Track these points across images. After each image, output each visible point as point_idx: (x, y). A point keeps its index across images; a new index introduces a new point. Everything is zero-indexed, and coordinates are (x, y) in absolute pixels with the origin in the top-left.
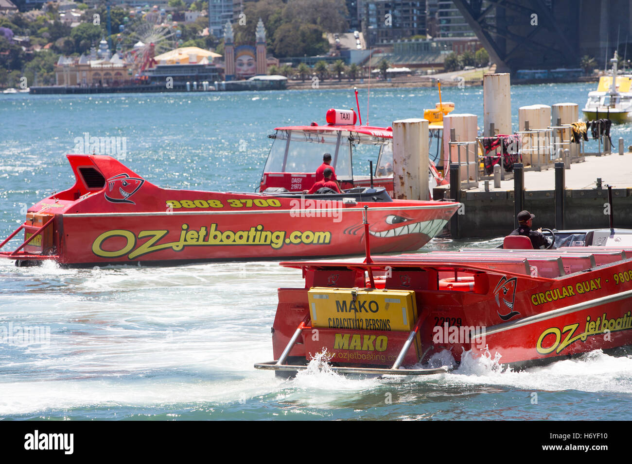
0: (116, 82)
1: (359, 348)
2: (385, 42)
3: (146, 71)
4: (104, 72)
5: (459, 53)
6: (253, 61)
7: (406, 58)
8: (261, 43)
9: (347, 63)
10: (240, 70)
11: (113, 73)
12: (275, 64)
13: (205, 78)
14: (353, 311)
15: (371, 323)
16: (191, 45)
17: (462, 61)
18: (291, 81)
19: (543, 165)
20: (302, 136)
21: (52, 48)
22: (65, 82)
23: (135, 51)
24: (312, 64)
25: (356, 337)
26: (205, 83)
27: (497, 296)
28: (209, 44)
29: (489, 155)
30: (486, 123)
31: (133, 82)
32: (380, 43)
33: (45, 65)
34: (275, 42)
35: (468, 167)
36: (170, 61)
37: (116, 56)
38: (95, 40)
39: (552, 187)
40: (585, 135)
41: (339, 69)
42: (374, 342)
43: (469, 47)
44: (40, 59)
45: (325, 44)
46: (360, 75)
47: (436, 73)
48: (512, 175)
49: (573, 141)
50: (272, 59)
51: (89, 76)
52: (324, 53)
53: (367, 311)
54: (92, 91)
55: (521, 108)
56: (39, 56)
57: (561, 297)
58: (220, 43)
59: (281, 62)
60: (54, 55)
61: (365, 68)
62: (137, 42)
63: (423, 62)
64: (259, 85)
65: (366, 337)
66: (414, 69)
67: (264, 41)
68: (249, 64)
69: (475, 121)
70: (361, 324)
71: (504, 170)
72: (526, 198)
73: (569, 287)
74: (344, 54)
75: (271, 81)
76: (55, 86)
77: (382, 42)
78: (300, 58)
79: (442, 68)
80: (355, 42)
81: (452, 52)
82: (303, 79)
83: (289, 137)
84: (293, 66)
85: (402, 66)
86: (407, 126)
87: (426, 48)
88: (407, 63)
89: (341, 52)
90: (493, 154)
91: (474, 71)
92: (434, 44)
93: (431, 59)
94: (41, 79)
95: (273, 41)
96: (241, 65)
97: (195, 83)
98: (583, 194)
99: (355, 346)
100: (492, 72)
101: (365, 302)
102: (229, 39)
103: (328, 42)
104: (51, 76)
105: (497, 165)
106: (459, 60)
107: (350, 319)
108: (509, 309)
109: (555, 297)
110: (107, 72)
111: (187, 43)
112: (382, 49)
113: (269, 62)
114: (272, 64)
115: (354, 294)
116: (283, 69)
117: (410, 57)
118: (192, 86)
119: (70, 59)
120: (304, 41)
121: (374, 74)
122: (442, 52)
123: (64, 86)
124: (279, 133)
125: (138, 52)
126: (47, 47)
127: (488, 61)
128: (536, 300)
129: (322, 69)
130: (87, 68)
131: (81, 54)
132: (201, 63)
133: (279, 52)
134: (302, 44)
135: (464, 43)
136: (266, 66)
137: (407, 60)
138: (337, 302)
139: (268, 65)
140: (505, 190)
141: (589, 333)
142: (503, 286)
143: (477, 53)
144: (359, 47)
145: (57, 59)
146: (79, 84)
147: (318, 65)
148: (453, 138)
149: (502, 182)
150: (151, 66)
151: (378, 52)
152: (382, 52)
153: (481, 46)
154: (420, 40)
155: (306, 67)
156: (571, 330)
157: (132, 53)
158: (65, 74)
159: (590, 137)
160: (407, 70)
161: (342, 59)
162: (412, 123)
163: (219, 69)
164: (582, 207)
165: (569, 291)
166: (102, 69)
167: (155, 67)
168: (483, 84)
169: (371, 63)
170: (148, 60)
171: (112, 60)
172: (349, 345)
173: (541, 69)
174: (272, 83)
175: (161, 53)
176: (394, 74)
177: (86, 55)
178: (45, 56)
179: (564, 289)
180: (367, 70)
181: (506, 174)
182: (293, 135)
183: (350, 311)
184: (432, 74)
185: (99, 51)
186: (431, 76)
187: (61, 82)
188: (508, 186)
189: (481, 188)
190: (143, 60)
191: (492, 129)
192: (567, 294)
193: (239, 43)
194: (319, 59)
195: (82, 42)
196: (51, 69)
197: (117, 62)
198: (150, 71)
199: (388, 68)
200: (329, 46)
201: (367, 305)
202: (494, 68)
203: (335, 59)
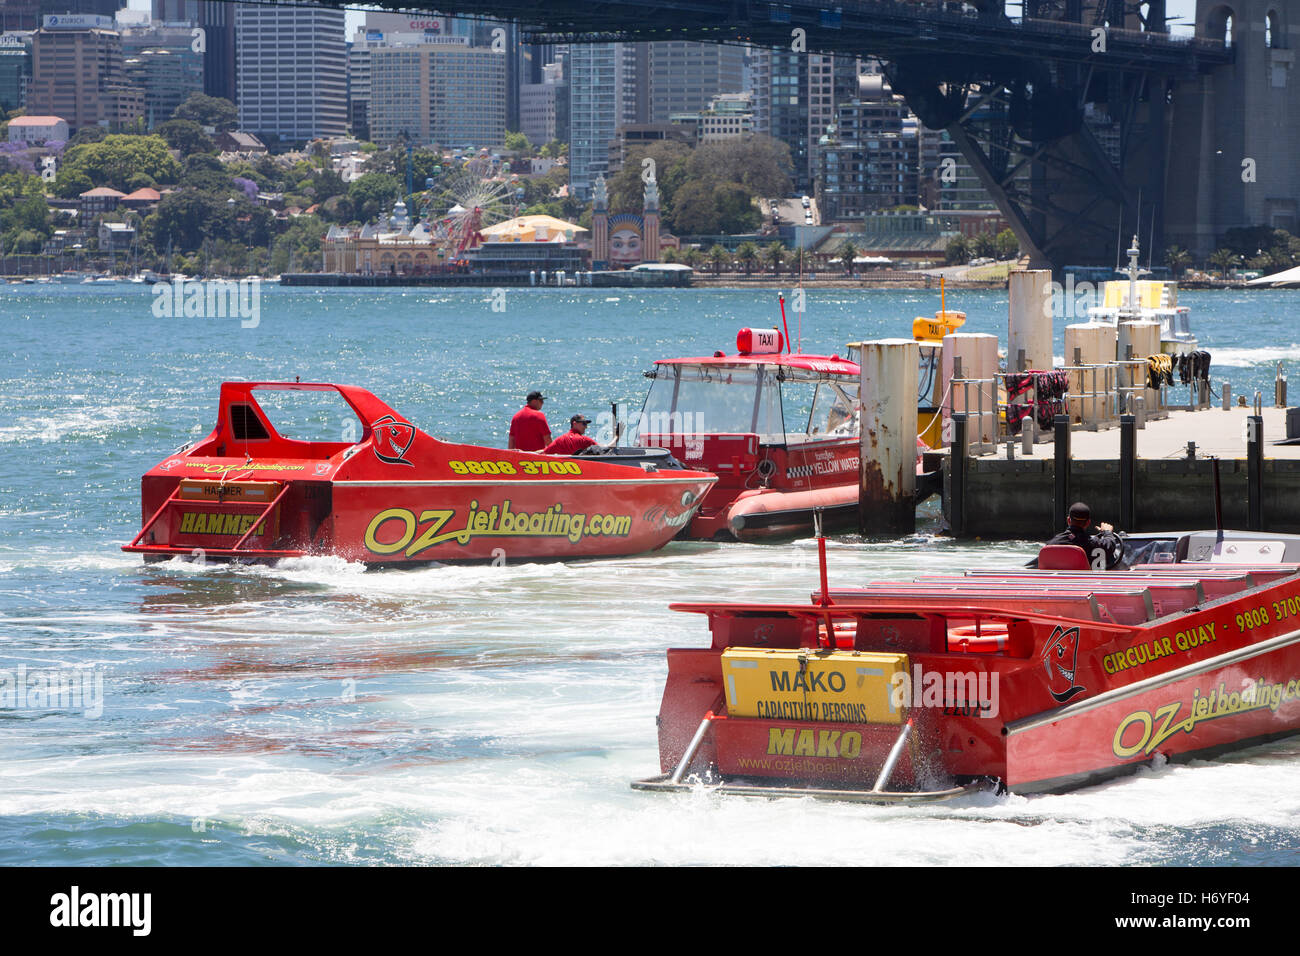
0: (418, 269)
1: (810, 752)
2: (851, 214)
3: (466, 252)
4: (417, 252)
5: (970, 236)
6: (638, 240)
7: (884, 241)
8: (651, 211)
9: (789, 247)
10: (616, 253)
11: (414, 254)
12: (674, 246)
13: (561, 266)
14: (800, 690)
15: (833, 709)
16: (538, 212)
17: (975, 248)
18: (698, 274)
19: (1100, 422)
20: (694, 373)
21: (318, 212)
22: (338, 266)
23: (450, 220)
24: (733, 246)
25: (807, 735)
26: (560, 273)
27: (1047, 661)
28: (569, 211)
29: (1014, 403)
30: (1011, 348)
31: (445, 269)
32: (844, 216)
33: (306, 239)
34: (675, 210)
35: (980, 419)
36: (504, 236)
37: (419, 227)
38: (386, 201)
39: (1116, 455)
40: (1169, 376)
41: (776, 256)
42: (838, 743)
43: (987, 227)
44: (299, 229)
45: (754, 214)
46: (809, 267)
47: (933, 267)
48: (1051, 435)
49: (1149, 385)
50: (668, 237)
51: (377, 257)
52: (754, 229)
53: (825, 690)
54: (380, 282)
55: (1069, 327)
56: (298, 225)
57: (1151, 658)
58: (587, 209)
59: (682, 241)
60: (321, 224)
61: (818, 256)
62: (453, 205)
63: (912, 249)
64: (646, 278)
65: (824, 734)
66: (897, 259)
67: (656, 208)
68: (632, 245)
69: (993, 345)
70: (814, 711)
71: (1038, 426)
72: (1073, 471)
73: (1164, 640)
74: (785, 232)
75: (665, 272)
76: (321, 273)
77: (847, 214)
78: (713, 237)
79: (943, 259)
80: (803, 213)
81: (958, 233)
82: (718, 271)
83: (678, 375)
84: (701, 250)
85: (877, 254)
86: (885, 351)
87: (918, 226)
88: (886, 249)
89: (779, 229)
90: (1020, 401)
91: (993, 265)
92: (931, 221)
93: (925, 244)
94: (300, 261)
95: (671, 208)
96: (619, 245)
97: (544, 273)
98: (1164, 466)
99: (804, 750)
100: (1023, 268)
101: (821, 674)
102: (600, 204)
103: (760, 212)
104: (316, 257)
105: (1027, 417)
106: (970, 246)
107: (795, 703)
108: (1067, 682)
109: (1142, 657)
110: (405, 251)
111: (533, 209)
112: (847, 225)
113: (663, 241)
114: (668, 245)
115: (803, 662)
116: (685, 253)
117: (891, 240)
118: (538, 277)
119: (346, 230)
120: (720, 209)
121: (832, 265)
122: (943, 234)
123: (336, 273)
124: (662, 368)
125: (454, 222)
126: (311, 210)
127: (1017, 251)
128: (1110, 663)
129: (748, 255)
130: (373, 245)
131: (363, 223)
132: (555, 241)
133: (682, 226)
134: (718, 215)
135: (978, 219)
136: (658, 247)
137: (886, 245)
138: (773, 675)
139: (662, 247)
140: (1040, 458)
141: (1197, 718)
142: (1057, 643)
143: (1000, 236)
144: (809, 221)
145: (326, 229)
146: (359, 271)
147: (742, 249)
148: (958, 372)
149: (1035, 446)
150: (474, 244)
151: (840, 230)
152: (847, 231)
153: (1005, 225)
154: (909, 213)
155: (724, 251)
156: (1168, 714)
157: (444, 223)
158: (337, 254)
159: (1177, 379)
160: (886, 260)
161: (781, 240)
162: (891, 346)
163: (584, 251)
164: (1163, 487)
165: (1164, 648)
166: (396, 248)
167: (480, 246)
168: (1007, 287)
169: (828, 248)
170: (469, 234)
171: (413, 234)
172: (794, 747)
173: (1102, 265)
174: (667, 276)
175: (491, 223)
176: (865, 267)
177: (372, 224)
178: (306, 225)
179: (1156, 643)
180: (822, 259)
181: (1041, 434)
182: (684, 372)
183: (795, 689)
184: (927, 267)
185: (393, 218)
186: (923, 272)
187: (331, 267)
188: (1044, 451)
189: (1001, 453)
190: (463, 234)
191: (1021, 358)
192: (1161, 652)
193: (616, 210)
194: (744, 239)
195: (366, 204)
196: (315, 245)
197: (420, 236)
198: (472, 252)
199: (854, 257)
200: (762, 218)
201: (824, 680)
202: (1026, 261)
203: (771, 239)
